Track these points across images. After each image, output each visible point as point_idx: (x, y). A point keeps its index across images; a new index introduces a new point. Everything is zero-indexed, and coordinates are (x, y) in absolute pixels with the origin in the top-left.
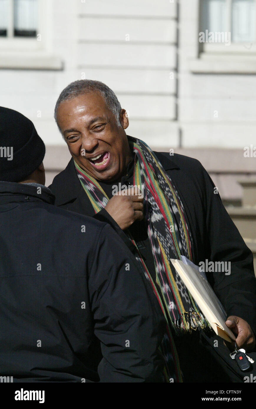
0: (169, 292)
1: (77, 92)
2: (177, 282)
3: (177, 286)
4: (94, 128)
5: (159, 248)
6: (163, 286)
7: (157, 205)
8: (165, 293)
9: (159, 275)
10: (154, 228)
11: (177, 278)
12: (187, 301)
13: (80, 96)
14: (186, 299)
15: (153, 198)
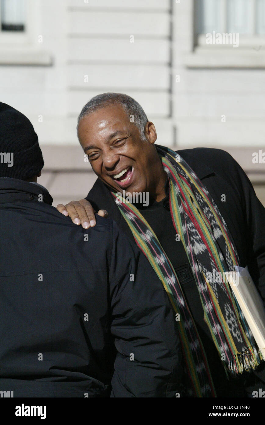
0: (221, 333)
1: (96, 106)
2: (228, 321)
3: (228, 326)
4: (114, 143)
5: (206, 284)
6: (214, 326)
7: (198, 232)
8: (216, 334)
9: (209, 315)
10: (198, 262)
11: (228, 317)
12: (239, 340)
13: (98, 110)
14: (238, 338)
15: (193, 225)
